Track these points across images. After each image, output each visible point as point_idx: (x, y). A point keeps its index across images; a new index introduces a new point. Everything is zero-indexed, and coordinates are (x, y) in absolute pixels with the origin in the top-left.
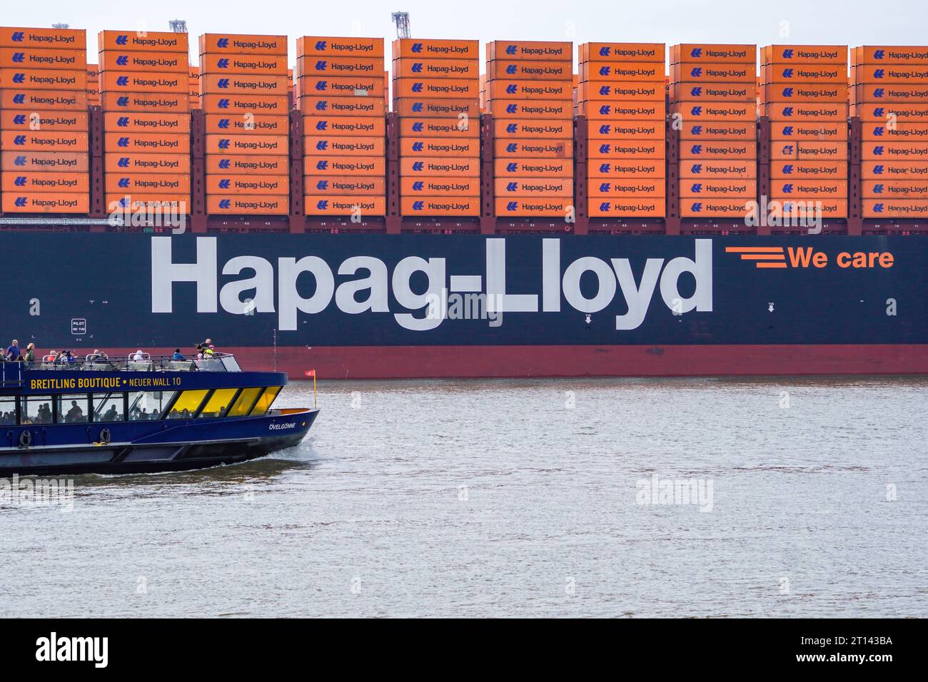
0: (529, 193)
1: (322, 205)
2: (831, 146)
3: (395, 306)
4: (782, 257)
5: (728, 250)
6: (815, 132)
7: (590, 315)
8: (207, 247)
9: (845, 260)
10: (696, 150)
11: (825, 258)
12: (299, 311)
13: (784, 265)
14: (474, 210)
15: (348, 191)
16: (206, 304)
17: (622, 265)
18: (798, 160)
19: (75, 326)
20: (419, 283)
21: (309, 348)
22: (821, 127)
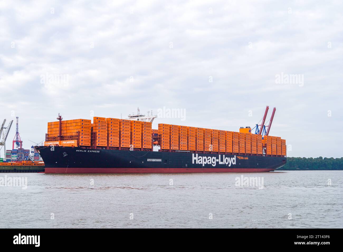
0: (222, 149)
1: (206, 150)
2: (244, 145)
3: (212, 163)
4: (240, 158)
5: (237, 157)
7: (227, 165)
8: (197, 155)
9: (245, 158)
10: (234, 144)
12: (204, 164)
14: (218, 151)
15: (208, 148)
16: (197, 163)
17: (229, 158)
18: (241, 146)
19: (186, 165)
20: (214, 160)
22: (243, 142)
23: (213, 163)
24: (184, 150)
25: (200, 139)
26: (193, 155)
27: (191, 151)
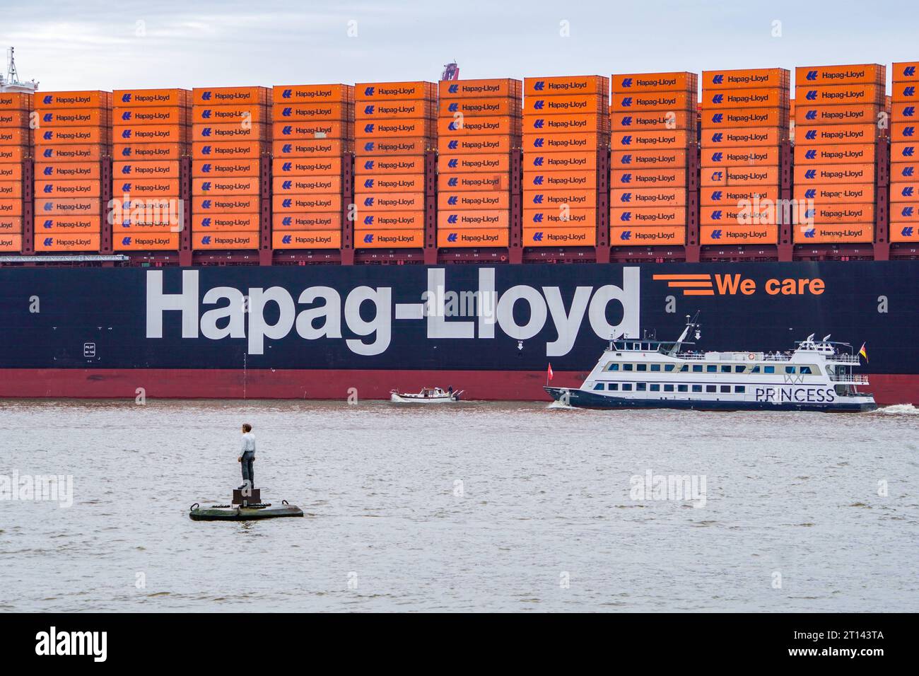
0: (468, 224)
1: (286, 240)
2: (761, 171)
3: (347, 333)
4: (710, 284)
5: (656, 277)
6: (745, 158)
7: (522, 342)
8: (191, 278)
9: (773, 287)
10: (626, 179)
11: (753, 285)
12: (265, 338)
13: (711, 293)
14: (418, 242)
15: (309, 226)
16: (189, 331)
17: (553, 293)
18: (727, 186)
19: (87, 350)
20: (368, 311)
21: (274, 371)
22: (752, 152)
23: (358, 326)
24: (72, 248)
25: (223, 164)
26: (154, 279)
27: (125, 253)
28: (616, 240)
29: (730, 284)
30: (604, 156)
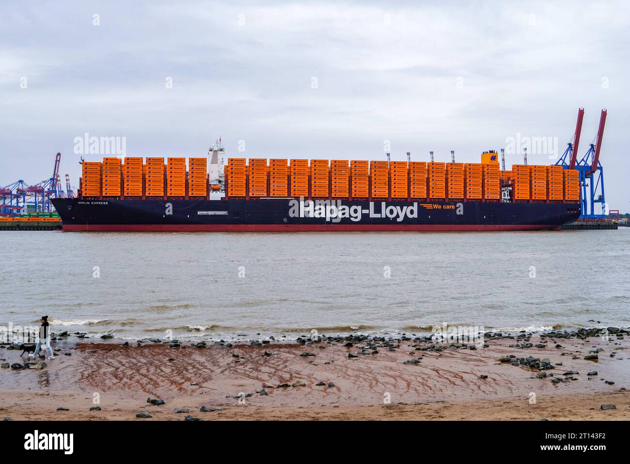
1: (335, 195)
2: (442, 183)
4: (432, 206)
5: (421, 205)
6: (439, 180)
9: (445, 207)
10: (414, 184)
13: (432, 208)
14: (367, 196)
15: (341, 192)
18: (435, 186)
21: (333, 225)
28: (412, 196)
29: (436, 206)
30: (409, 179)
